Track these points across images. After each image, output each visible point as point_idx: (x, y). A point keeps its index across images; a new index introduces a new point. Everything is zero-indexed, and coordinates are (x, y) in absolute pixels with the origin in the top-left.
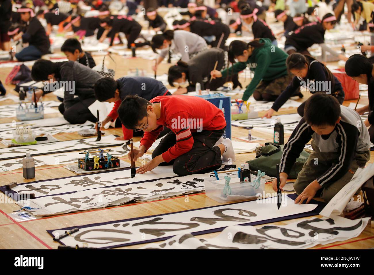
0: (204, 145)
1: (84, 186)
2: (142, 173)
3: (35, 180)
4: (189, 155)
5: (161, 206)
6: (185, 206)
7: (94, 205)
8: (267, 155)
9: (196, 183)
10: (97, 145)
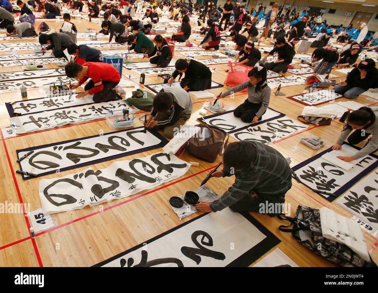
0: (108, 89)
1: (49, 107)
2: (79, 98)
3: (27, 98)
4: (101, 94)
5: (82, 130)
6: (95, 131)
7: (49, 125)
8: (137, 97)
9: (102, 111)
10: (63, 73)
